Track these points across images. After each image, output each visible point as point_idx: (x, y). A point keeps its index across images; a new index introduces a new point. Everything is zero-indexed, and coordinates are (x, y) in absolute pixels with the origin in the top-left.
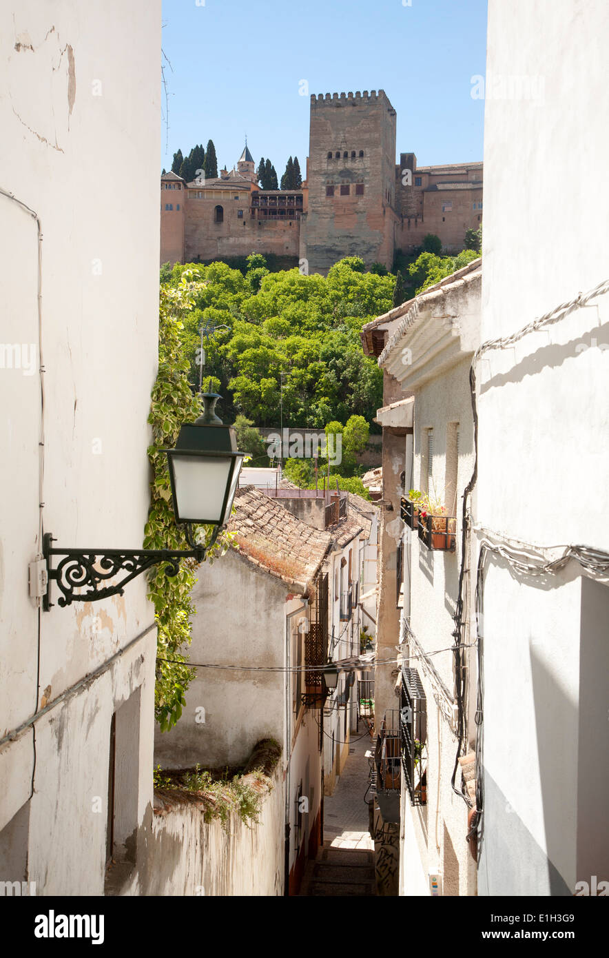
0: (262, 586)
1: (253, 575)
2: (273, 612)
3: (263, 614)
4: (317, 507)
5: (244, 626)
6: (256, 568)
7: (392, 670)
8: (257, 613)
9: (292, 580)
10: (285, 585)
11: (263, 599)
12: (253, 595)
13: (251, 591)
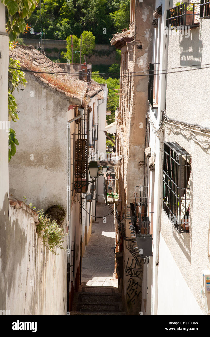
0: (50, 99)
1: (44, 91)
2: (59, 118)
3: (52, 119)
4: (74, 70)
5: (38, 128)
6: (46, 86)
7: (139, 161)
8: (47, 118)
9: (72, 95)
10: (68, 98)
11: (51, 108)
12: (44, 106)
13: (43, 103)
